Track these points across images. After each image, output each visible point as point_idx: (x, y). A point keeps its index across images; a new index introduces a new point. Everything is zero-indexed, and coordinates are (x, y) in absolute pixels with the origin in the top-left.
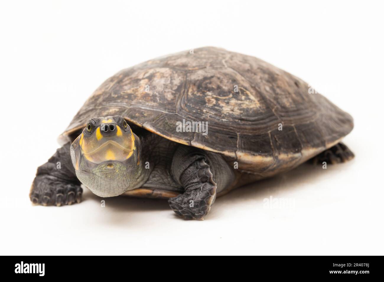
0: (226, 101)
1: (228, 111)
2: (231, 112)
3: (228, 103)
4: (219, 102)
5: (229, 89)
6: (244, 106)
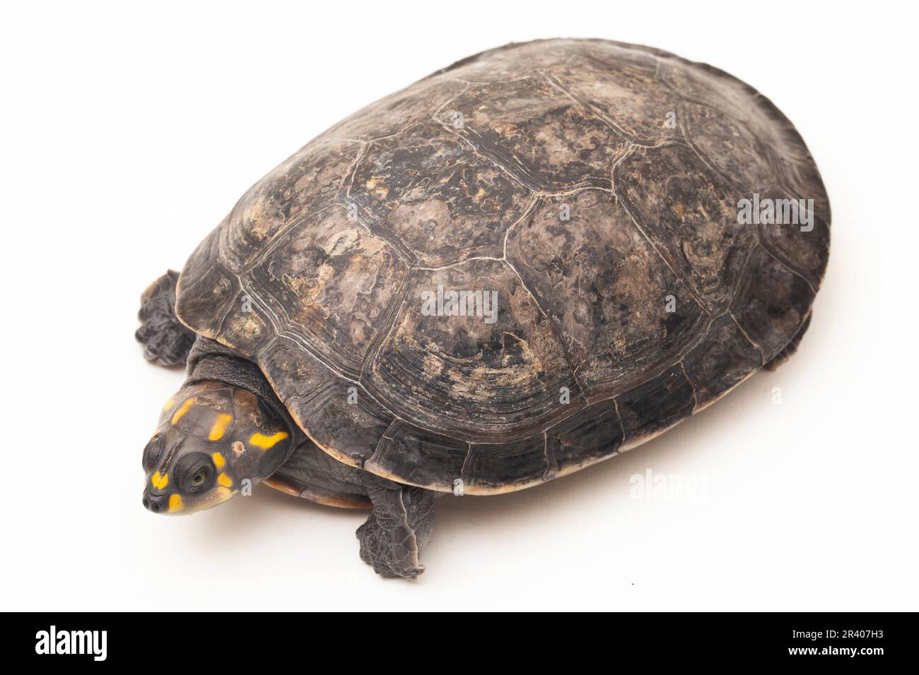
0: (465, 369)
1: (461, 394)
2: (468, 396)
3: (467, 374)
4: (450, 372)
5: (480, 339)
6: (501, 381)
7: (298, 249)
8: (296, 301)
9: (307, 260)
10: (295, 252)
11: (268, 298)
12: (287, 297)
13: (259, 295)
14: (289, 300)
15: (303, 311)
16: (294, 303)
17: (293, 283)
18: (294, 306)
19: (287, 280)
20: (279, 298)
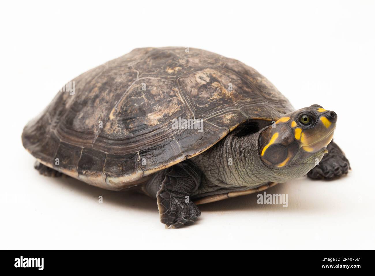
7: (196, 94)
8: (225, 98)
9: (204, 91)
10: (198, 95)
11: (217, 109)
12: (221, 101)
13: (213, 113)
14: (223, 101)
15: (232, 98)
16: (226, 99)
17: (215, 97)
18: (227, 100)
19: (211, 100)
20: (220, 104)
